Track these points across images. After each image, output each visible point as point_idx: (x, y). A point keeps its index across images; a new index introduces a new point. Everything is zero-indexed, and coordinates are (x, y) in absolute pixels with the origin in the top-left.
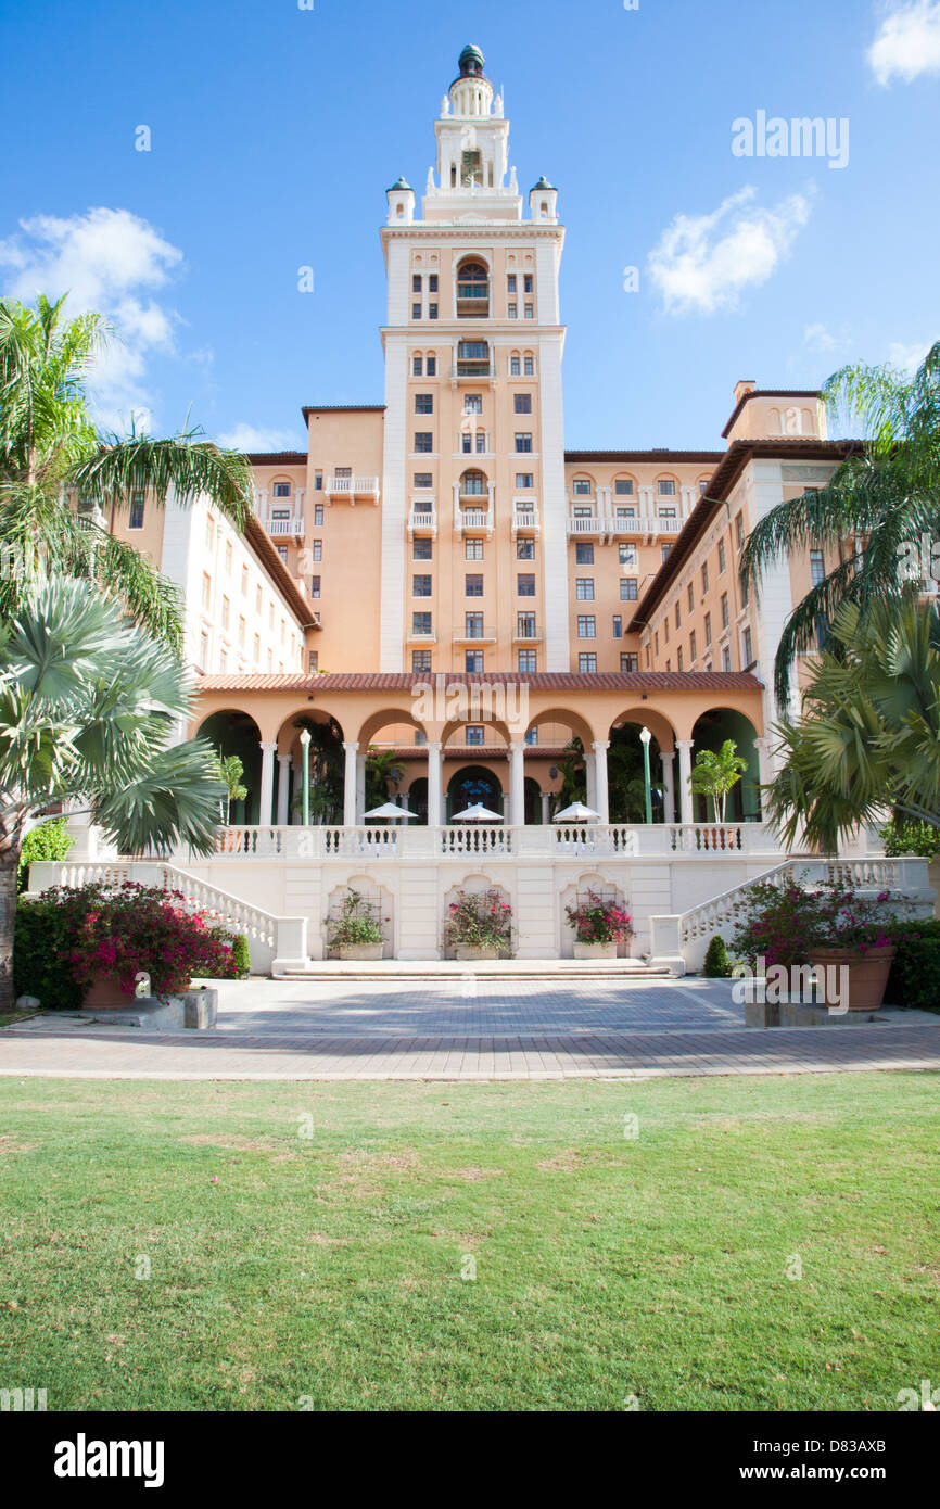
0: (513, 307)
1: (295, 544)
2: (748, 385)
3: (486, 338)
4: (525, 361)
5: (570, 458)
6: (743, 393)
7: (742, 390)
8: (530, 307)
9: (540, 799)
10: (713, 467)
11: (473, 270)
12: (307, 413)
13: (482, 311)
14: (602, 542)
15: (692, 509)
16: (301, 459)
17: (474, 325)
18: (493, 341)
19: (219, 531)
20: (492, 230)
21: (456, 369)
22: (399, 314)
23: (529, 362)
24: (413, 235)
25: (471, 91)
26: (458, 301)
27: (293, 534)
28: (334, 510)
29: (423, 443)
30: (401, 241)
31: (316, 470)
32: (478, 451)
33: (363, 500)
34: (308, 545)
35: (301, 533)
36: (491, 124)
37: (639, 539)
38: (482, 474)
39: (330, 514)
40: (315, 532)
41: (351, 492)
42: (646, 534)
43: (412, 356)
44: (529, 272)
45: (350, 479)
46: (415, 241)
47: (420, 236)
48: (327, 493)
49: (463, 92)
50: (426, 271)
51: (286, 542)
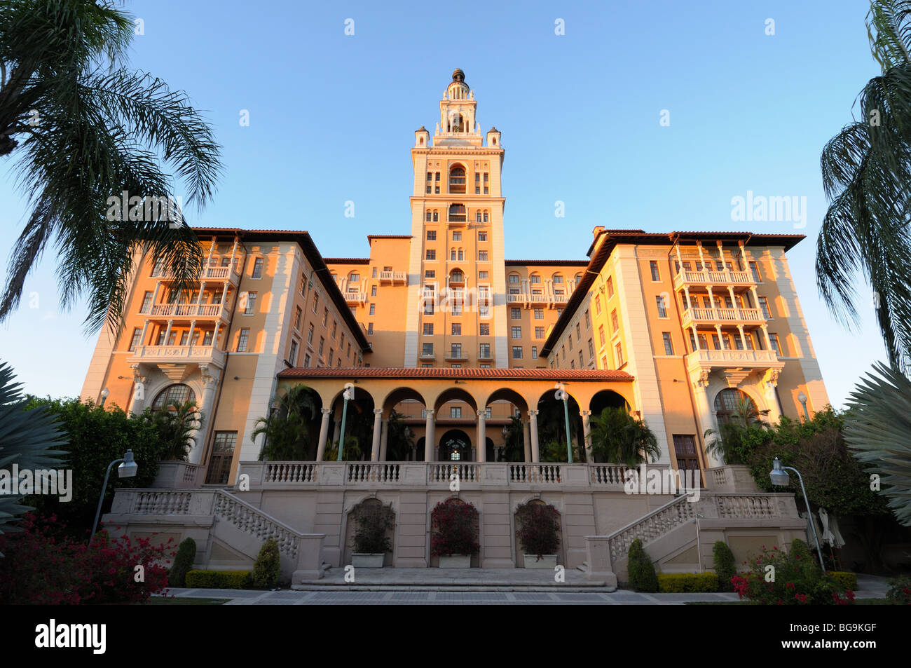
0: (478, 189)
1: (360, 305)
2: (600, 228)
3: (464, 203)
4: (483, 216)
5: (508, 263)
6: (598, 232)
7: (597, 231)
8: (486, 189)
9: (494, 451)
10: (584, 270)
11: (457, 170)
12: (370, 238)
13: (462, 189)
14: (525, 307)
15: (573, 291)
16: (366, 262)
17: (457, 197)
18: (467, 205)
19: (309, 285)
20: (468, 151)
21: (448, 218)
22: (420, 191)
23: (486, 215)
24: (428, 153)
25: (458, 88)
26: (450, 186)
27: (359, 300)
28: (383, 288)
29: (431, 255)
30: (422, 155)
31: (374, 268)
32: (459, 259)
33: (398, 283)
34: (368, 306)
35: (364, 300)
36: (467, 103)
37: (545, 305)
38: (461, 271)
39: (380, 290)
40: (372, 300)
41: (391, 279)
42: (549, 303)
43: (426, 212)
44: (486, 171)
45: (392, 273)
46: (429, 156)
47: (432, 153)
48: (379, 278)
49: (454, 89)
50: (434, 171)
51: (355, 305)
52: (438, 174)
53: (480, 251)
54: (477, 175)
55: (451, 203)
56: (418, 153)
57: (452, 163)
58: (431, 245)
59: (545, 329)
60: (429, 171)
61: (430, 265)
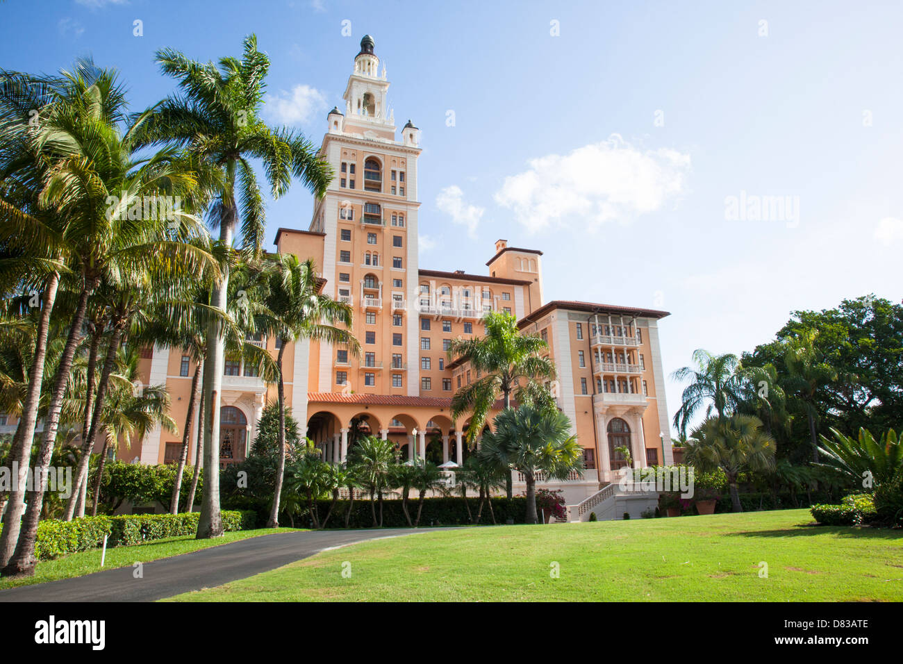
0: (394, 188)
3: (380, 203)
4: (400, 219)
5: (421, 273)
11: (373, 164)
13: (378, 188)
17: (372, 195)
18: (384, 206)
20: (385, 145)
21: (363, 219)
24: (343, 141)
25: (369, 62)
26: (366, 181)
29: (345, 256)
30: (336, 143)
32: (374, 264)
36: (381, 83)
37: (454, 319)
38: (376, 277)
43: (340, 208)
44: (402, 170)
46: (344, 144)
47: (347, 141)
49: (364, 61)
50: (349, 162)
52: (353, 166)
53: (395, 257)
54: (394, 172)
55: (366, 201)
56: (332, 139)
57: (367, 156)
58: (347, 246)
60: (343, 161)
61: (345, 267)
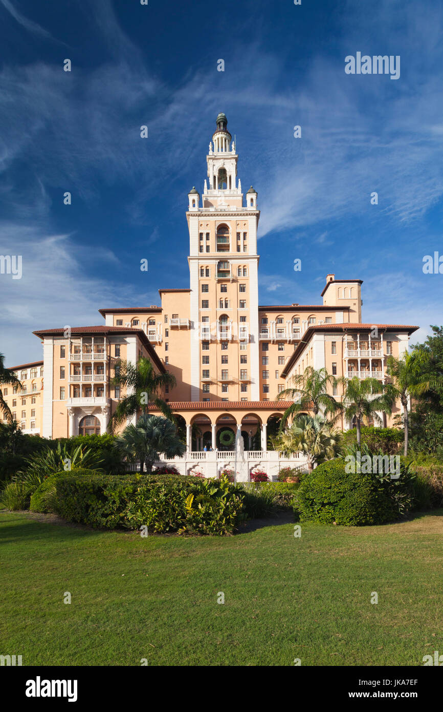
0: (238, 247)
1: (159, 344)
3: (228, 260)
4: (243, 271)
5: (260, 309)
8: (245, 247)
11: (222, 229)
13: (227, 248)
14: (271, 343)
16: (159, 311)
17: (224, 254)
18: (231, 262)
20: (231, 213)
21: (217, 274)
22: (195, 251)
23: (245, 270)
24: (199, 216)
25: (222, 138)
26: (217, 245)
27: (157, 340)
28: (173, 331)
29: (205, 304)
30: (194, 217)
31: (165, 315)
33: (184, 328)
34: (163, 345)
35: (161, 341)
36: (230, 157)
37: (286, 341)
38: (227, 316)
39: (171, 332)
40: (166, 340)
41: (179, 324)
42: (288, 339)
43: (200, 269)
44: (245, 231)
45: (178, 319)
46: (200, 218)
47: (202, 215)
48: (170, 324)
49: (218, 139)
50: (205, 232)
51: (155, 343)
52: (208, 235)
53: (240, 300)
54: (238, 234)
55: (219, 260)
56: (192, 215)
57: (218, 224)
58: (205, 296)
59: (285, 358)
60: (201, 232)
61: (205, 312)
